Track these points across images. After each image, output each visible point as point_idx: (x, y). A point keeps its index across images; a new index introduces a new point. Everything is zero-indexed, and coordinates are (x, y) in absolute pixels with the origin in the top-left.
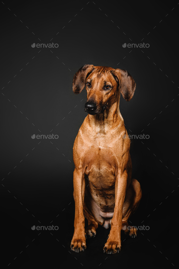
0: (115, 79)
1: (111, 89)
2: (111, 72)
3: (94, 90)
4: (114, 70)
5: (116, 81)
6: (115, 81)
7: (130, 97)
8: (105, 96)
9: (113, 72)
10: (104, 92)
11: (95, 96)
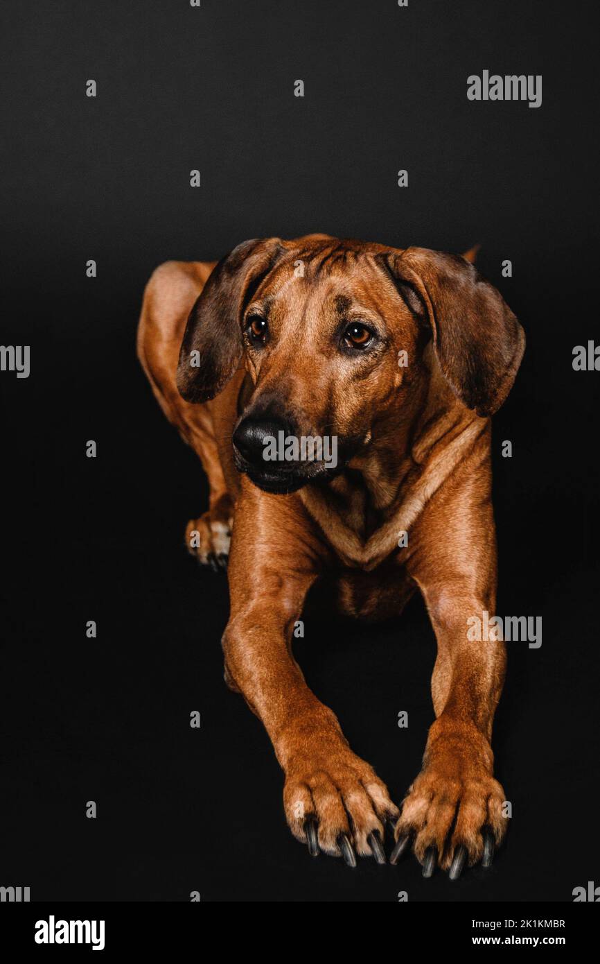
0: (406, 300)
1: (380, 347)
2: (382, 260)
3: (283, 353)
4: (400, 252)
5: (411, 309)
6: (407, 312)
7: (495, 394)
8: (346, 390)
9: (391, 260)
10: (344, 368)
11: (291, 381)
